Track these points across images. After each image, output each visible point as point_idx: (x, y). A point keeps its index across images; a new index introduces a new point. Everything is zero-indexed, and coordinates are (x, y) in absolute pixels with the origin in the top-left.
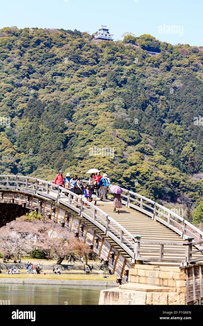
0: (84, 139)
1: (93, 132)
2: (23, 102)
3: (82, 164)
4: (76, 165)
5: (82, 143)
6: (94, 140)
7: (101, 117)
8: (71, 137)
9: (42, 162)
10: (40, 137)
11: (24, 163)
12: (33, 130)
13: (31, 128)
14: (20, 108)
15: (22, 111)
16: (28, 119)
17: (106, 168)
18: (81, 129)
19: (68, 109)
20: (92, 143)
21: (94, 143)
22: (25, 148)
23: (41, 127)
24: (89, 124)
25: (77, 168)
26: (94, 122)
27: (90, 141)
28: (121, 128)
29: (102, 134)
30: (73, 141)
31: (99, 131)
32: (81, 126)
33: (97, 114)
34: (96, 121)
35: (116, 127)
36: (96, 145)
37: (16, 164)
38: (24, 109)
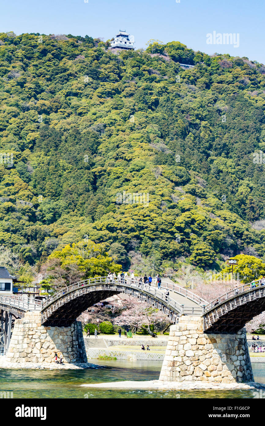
0: (118, 177)
1: (129, 169)
2: (33, 131)
3: (122, 210)
4: (114, 212)
5: (117, 183)
6: (132, 179)
7: (137, 151)
8: (100, 176)
9: (66, 208)
10: (60, 176)
11: (44, 208)
12: (52, 167)
13: (49, 164)
14: (31, 138)
15: (34, 142)
16: (43, 153)
17: (153, 215)
18: (113, 165)
19: (92, 139)
20: (130, 184)
21: (134, 182)
22: (44, 190)
23: (62, 162)
24: (122, 158)
25: (115, 215)
26: (128, 156)
27: (127, 180)
28: (164, 164)
29: (142, 171)
30: (104, 181)
31: (137, 168)
32: (113, 161)
33: (130, 146)
34: (130, 155)
35: (158, 162)
36: (135, 186)
37: (34, 210)
38: (35, 139)
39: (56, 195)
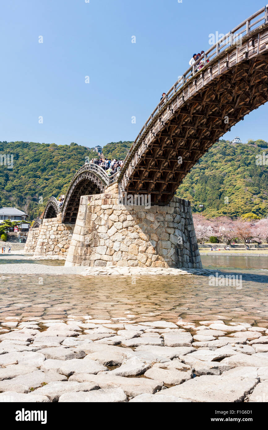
0: (230, 193)
1: (234, 189)
2: (197, 176)
5: (229, 195)
7: (238, 182)
8: (223, 192)
9: (208, 206)
10: (207, 193)
12: (203, 190)
13: (202, 189)
14: (196, 179)
15: (197, 181)
16: (200, 184)
17: (242, 207)
18: (228, 188)
19: (221, 178)
21: (235, 194)
22: (199, 199)
23: (207, 188)
24: (232, 185)
26: (234, 184)
28: (249, 186)
29: (239, 190)
30: (224, 194)
31: (237, 188)
32: (228, 186)
33: (236, 180)
34: (235, 184)
35: (247, 186)
36: (236, 195)
37: (195, 207)
38: (198, 179)
39: (204, 201)
